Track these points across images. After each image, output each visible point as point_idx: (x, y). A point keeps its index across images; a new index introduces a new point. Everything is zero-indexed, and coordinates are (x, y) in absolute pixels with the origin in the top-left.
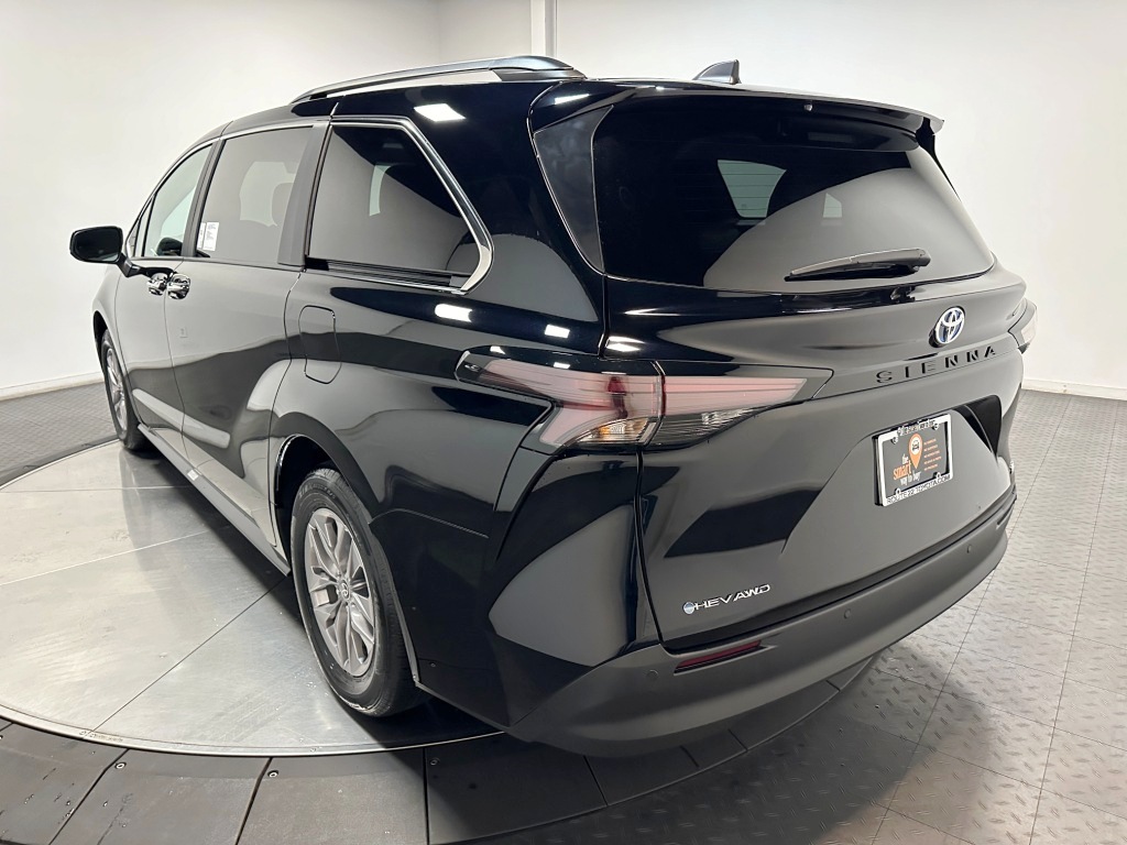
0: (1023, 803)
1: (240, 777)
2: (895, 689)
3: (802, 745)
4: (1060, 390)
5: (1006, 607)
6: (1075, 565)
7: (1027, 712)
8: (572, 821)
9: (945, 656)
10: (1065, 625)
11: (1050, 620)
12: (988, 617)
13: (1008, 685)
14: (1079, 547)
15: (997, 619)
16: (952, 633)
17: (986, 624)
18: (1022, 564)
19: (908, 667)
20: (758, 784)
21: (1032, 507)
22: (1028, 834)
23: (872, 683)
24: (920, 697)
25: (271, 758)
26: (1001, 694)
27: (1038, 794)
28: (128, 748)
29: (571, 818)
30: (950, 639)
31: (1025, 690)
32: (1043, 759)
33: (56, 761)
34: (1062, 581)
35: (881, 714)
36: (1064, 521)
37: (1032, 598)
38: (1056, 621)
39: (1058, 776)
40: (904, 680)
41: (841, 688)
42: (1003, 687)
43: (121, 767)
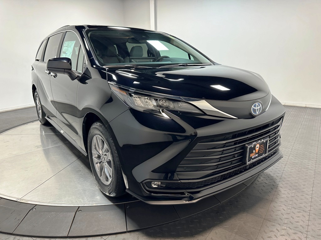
0: (305, 217)
1: (70, 212)
2: (263, 186)
3: (237, 202)
4: (304, 106)
5: (294, 163)
6: (313, 152)
7: (303, 191)
8: (170, 224)
9: (277, 177)
10: (312, 168)
11: (308, 167)
12: (289, 166)
13: (297, 184)
14: (314, 147)
15: (292, 166)
16: (279, 171)
17: (289, 168)
18: (298, 152)
19: (267, 180)
20: (225, 212)
21: (299, 137)
22: (307, 225)
23: (257, 185)
24: (271, 188)
25: (79, 207)
26: (295, 187)
27: (309, 214)
28: (36, 205)
29: (170, 223)
30: (279, 172)
31: (302, 186)
32: (310, 204)
33: (15, 208)
34: (310, 156)
35: (260, 193)
36: (309, 140)
37: (302, 161)
38: (309, 167)
39: (314, 209)
40: (266, 183)
41: (248, 186)
42: (296, 185)
43: (34, 210)
